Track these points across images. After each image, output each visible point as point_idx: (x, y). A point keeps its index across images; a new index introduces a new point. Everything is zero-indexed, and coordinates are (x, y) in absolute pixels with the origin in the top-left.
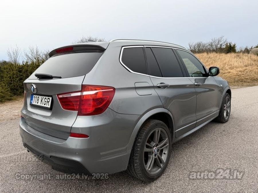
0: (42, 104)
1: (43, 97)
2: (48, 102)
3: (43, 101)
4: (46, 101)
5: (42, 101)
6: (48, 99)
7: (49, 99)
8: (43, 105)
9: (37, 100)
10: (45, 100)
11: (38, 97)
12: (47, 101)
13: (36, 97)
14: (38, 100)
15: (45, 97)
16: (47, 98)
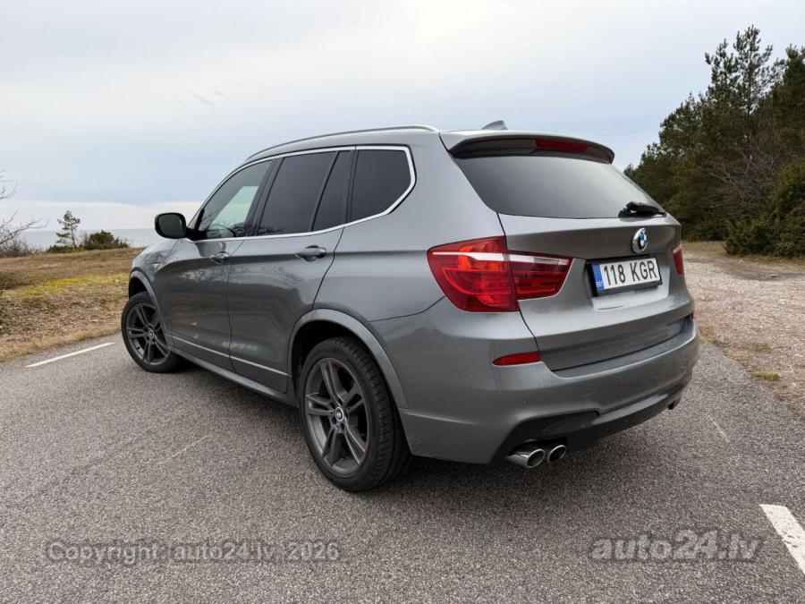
0: (639, 279)
1: (633, 262)
2: (652, 269)
3: (637, 270)
4: (645, 270)
5: (634, 272)
6: (649, 262)
7: (651, 262)
8: (642, 281)
9: (617, 274)
10: (643, 267)
11: (620, 266)
12: (647, 268)
13: (612, 268)
14: (621, 273)
15: (639, 262)
16: (645, 261)
